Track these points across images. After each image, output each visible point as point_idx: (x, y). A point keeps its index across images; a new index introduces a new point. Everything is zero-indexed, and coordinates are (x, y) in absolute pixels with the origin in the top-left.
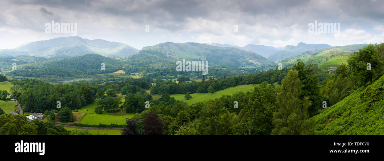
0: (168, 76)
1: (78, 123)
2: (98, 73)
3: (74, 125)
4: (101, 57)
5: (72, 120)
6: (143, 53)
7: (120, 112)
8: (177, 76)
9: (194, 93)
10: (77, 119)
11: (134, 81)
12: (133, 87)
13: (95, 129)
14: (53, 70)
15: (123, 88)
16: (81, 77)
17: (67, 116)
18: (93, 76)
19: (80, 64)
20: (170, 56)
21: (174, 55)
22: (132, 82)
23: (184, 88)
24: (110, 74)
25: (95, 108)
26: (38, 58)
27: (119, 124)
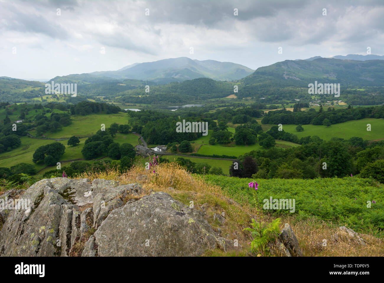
0: (284, 100)
1: (196, 153)
2: (209, 98)
3: (193, 155)
4: (212, 82)
5: (191, 151)
6: (257, 75)
7: (231, 143)
8: (294, 100)
9: (308, 124)
10: (195, 150)
11: (245, 110)
12: (245, 117)
13: (209, 159)
14: (164, 96)
15: (234, 117)
16: (193, 103)
17: (187, 148)
18: (204, 102)
19: (191, 89)
20: (288, 76)
21: (294, 75)
22: (243, 111)
23: (298, 119)
24: (221, 99)
25: (209, 140)
26: (146, 82)
27: (229, 155)
